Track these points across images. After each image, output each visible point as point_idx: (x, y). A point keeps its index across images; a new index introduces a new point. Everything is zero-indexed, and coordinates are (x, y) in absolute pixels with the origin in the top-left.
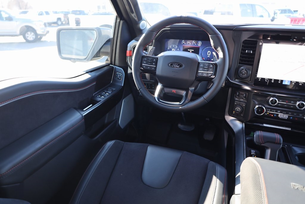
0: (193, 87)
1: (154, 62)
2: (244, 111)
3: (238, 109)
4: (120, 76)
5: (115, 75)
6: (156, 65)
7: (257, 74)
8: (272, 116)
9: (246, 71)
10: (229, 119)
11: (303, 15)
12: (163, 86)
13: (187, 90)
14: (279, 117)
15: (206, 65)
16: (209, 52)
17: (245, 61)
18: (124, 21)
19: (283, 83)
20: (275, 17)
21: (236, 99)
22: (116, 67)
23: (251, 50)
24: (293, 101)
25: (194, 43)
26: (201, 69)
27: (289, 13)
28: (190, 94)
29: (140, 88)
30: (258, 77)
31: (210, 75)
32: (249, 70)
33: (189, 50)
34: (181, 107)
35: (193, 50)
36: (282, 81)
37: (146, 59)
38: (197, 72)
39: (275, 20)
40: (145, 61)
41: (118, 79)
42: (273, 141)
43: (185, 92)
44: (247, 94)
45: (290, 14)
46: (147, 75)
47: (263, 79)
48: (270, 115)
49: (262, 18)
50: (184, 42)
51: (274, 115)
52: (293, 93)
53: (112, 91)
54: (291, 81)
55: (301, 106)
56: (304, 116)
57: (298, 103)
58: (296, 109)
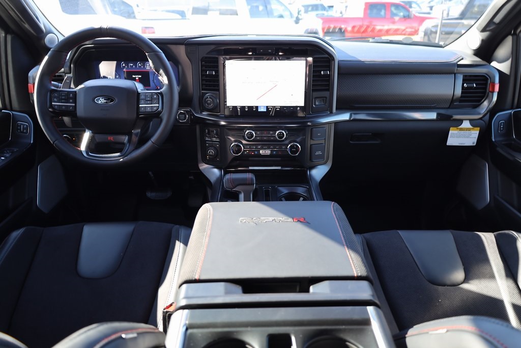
0: (138, 128)
1: (71, 98)
2: (219, 153)
3: (211, 152)
4: (25, 126)
5: (16, 127)
6: (75, 102)
7: (226, 102)
8: (253, 154)
9: (211, 99)
10: (203, 167)
11: (341, 13)
12: (92, 133)
13: (130, 134)
14: (260, 154)
15: (149, 96)
17: (210, 86)
18: (13, 36)
19: (259, 110)
20: (299, 16)
21: (207, 139)
22: (14, 113)
24: (271, 131)
25: (140, 65)
26: (142, 102)
27: (322, 10)
28: (135, 139)
29: (54, 140)
30: (227, 105)
31: (155, 108)
32: (216, 98)
33: (134, 76)
34: (122, 160)
35: (140, 76)
36: (257, 107)
37: (56, 95)
38: (138, 108)
39: (300, 21)
40: (55, 97)
41: (23, 132)
42: (243, 183)
43: (127, 138)
44: (219, 130)
45: (325, 12)
46: (66, 119)
47: (235, 108)
48: (250, 153)
49: (281, 19)
50: (124, 65)
52: (271, 121)
53: (12, 152)
54: (267, 107)
55: (281, 136)
56: (287, 148)
57: (277, 132)
58: (277, 141)
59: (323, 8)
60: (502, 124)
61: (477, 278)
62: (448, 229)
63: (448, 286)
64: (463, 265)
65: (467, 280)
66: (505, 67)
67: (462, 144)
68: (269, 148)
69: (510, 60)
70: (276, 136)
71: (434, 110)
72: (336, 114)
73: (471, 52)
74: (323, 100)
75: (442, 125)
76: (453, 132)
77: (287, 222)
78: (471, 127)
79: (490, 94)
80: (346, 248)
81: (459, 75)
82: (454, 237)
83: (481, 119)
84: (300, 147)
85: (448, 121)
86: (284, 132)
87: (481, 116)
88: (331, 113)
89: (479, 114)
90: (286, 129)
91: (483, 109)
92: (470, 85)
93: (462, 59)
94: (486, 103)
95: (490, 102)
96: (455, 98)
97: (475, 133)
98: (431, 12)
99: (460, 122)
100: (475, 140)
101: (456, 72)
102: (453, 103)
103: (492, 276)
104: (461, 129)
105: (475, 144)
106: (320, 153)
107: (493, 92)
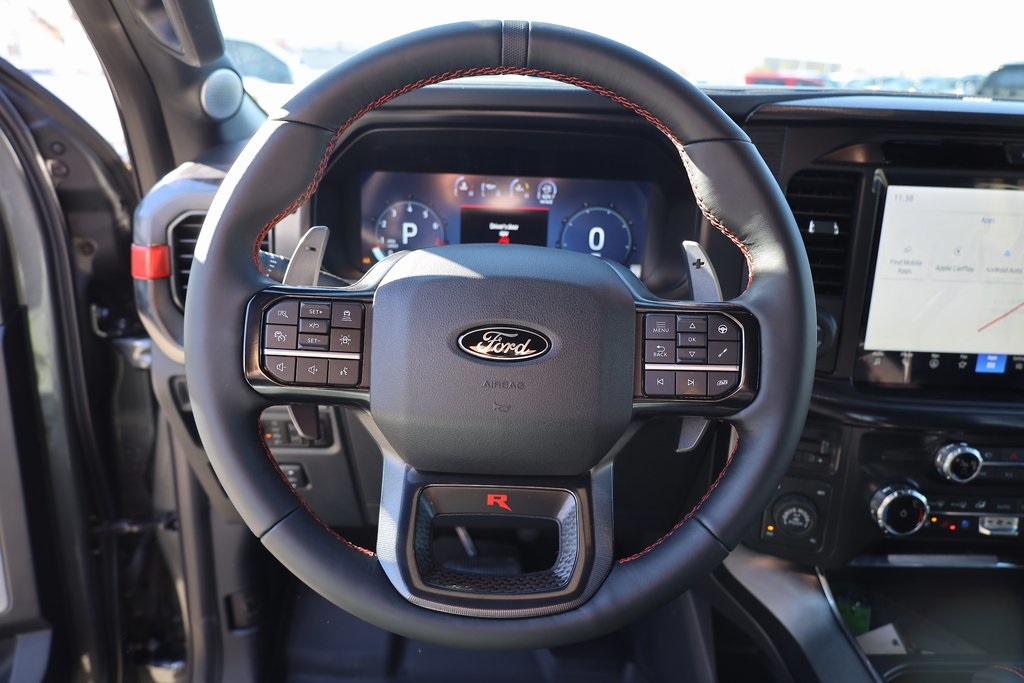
3: (798, 516)
6: (362, 345)
8: (953, 527)
15: (692, 326)
16: (597, 235)
19: (979, 369)
23: (832, 220)
25: (519, 189)
26: (660, 349)
29: (269, 519)
30: (868, 346)
31: (723, 383)
35: (515, 227)
36: (973, 359)
37: (284, 312)
38: (639, 373)
47: (893, 357)
48: (944, 525)
50: (463, 188)
51: (958, 525)
54: (1010, 358)
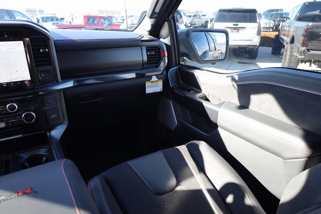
24: (1, 105)
45: (59, 22)
55: (12, 108)
56: (22, 118)
57: (8, 106)
58: (9, 113)
59: (57, 20)
60: (174, 76)
61: (183, 180)
62: (159, 150)
63: (168, 192)
64: (174, 173)
65: (178, 184)
66: (167, 41)
67: (155, 91)
68: (3, 121)
69: (169, 36)
70: (8, 109)
71: (133, 71)
72: (62, 83)
73: (147, 33)
74: (48, 73)
75: (140, 80)
76: (148, 84)
77: (10, 199)
78: (158, 80)
79: (163, 57)
80: (77, 209)
81: (143, 47)
82: (164, 155)
83: (161, 74)
84: (34, 114)
85: (143, 78)
86: (14, 104)
87: (161, 72)
88: (58, 83)
89: (160, 71)
90: (16, 102)
91: (161, 67)
92: (151, 53)
93: (143, 37)
94: (162, 63)
95: (164, 62)
96: (144, 62)
97: (161, 83)
98: (123, 22)
99: (151, 77)
100: (162, 88)
101: (141, 45)
102: (144, 66)
103: (192, 175)
104: (152, 82)
105: (162, 90)
106: (55, 116)
107: (164, 56)
